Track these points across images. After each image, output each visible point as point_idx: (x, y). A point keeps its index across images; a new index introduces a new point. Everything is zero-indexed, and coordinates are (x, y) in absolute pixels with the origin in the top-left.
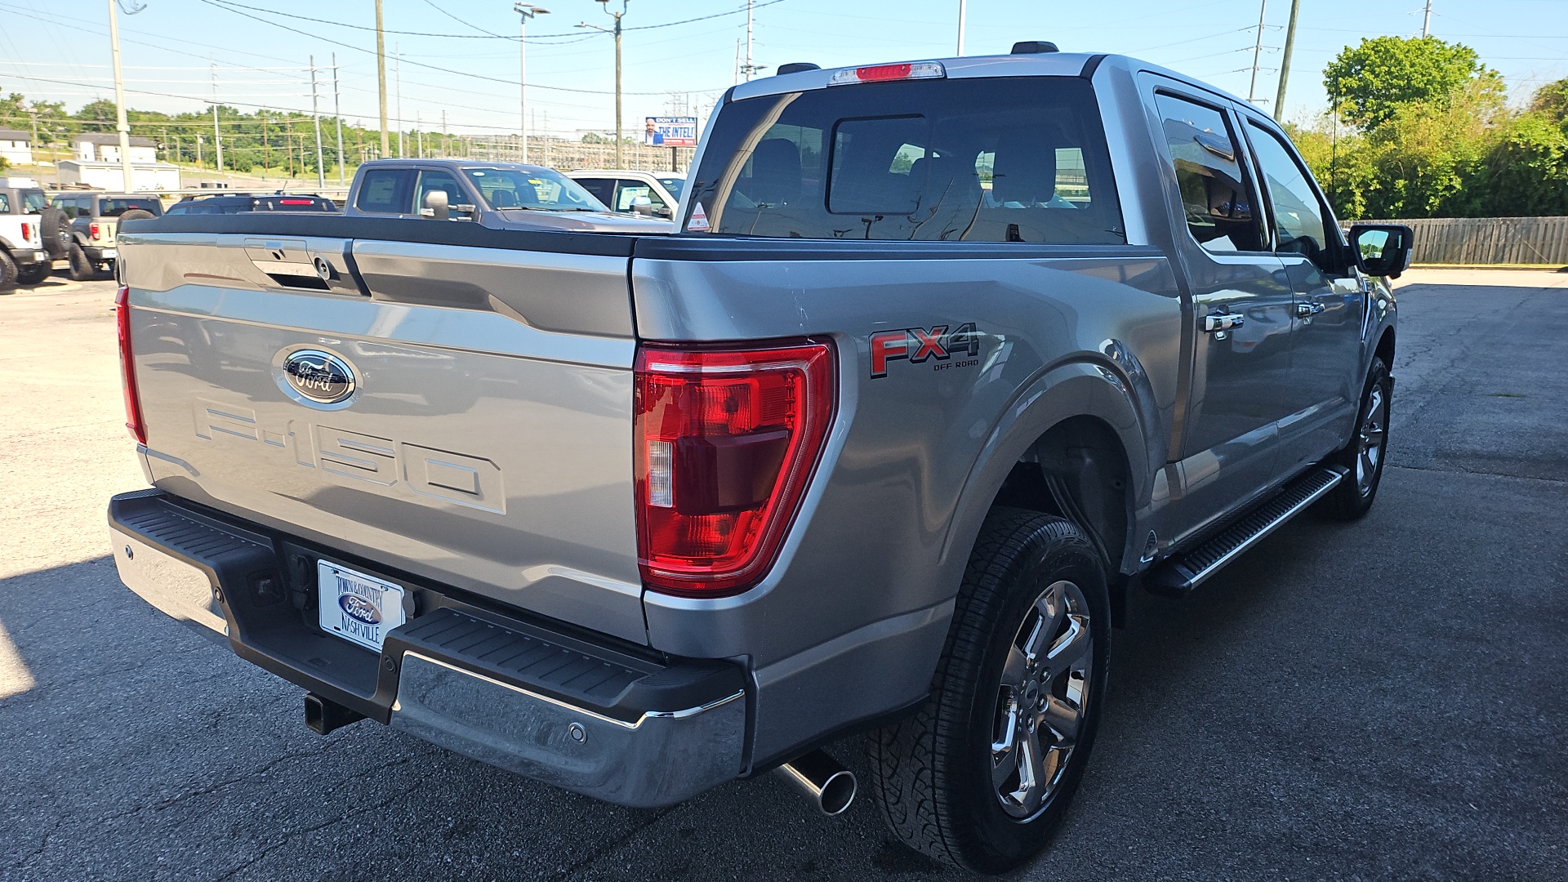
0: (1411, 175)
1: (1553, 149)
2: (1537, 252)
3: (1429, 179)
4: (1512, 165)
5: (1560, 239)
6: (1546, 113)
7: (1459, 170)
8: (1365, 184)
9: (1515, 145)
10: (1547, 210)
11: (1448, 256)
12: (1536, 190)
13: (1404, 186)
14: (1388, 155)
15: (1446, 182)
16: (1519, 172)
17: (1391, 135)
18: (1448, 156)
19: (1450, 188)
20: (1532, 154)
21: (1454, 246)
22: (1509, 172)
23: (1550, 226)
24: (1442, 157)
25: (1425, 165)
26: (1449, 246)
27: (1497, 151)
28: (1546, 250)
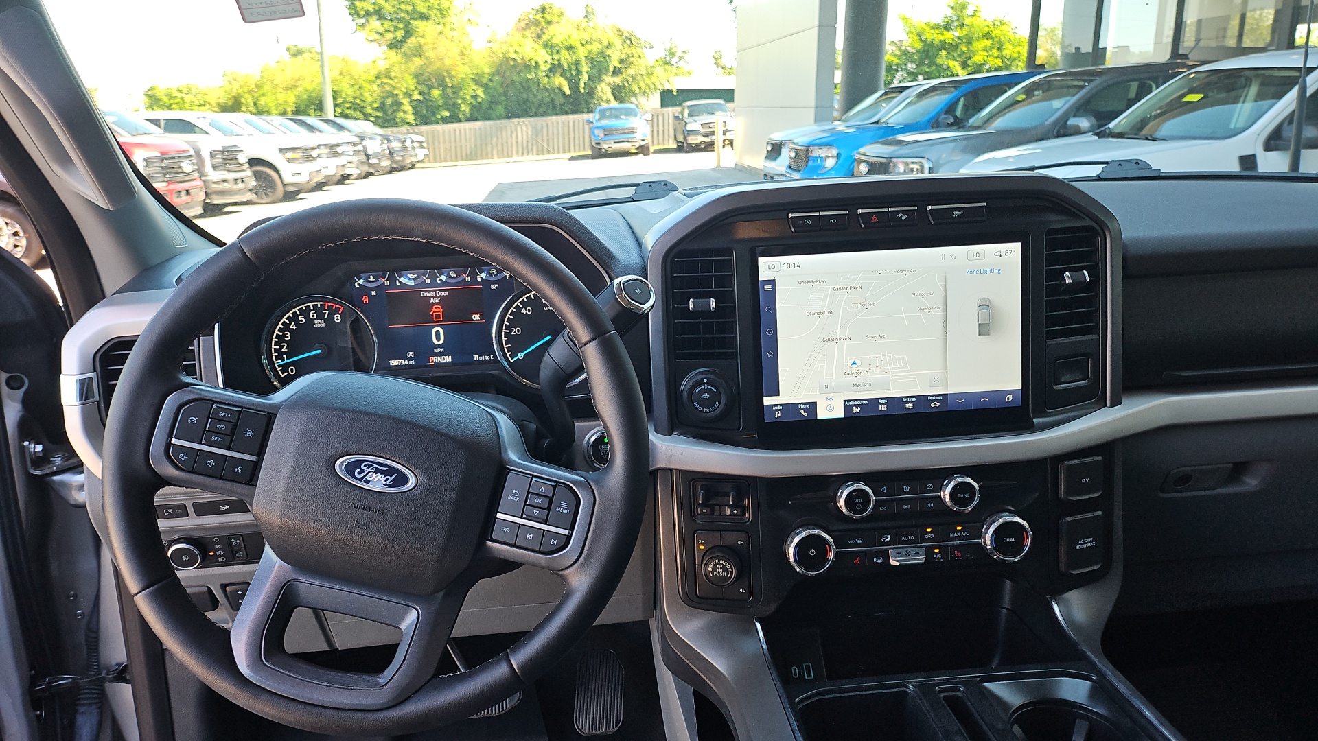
0: (442, 85)
1: (541, 63)
2: (545, 145)
3: (457, 89)
4: (516, 78)
5: (558, 134)
6: (527, 33)
7: (477, 81)
8: (408, 95)
9: (514, 60)
10: (545, 112)
11: (484, 154)
12: (535, 96)
13: (440, 95)
14: (420, 69)
15: (471, 92)
16: (521, 83)
17: (418, 51)
18: (466, 69)
19: (475, 97)
20: (527, 68)
21: (486, 144)
22: (513, 83)
23: (550, 124)
24: (462, 71)
25: (451, 77)
26: (484, 147)
27: (501, 65)
28: (551, 144)
